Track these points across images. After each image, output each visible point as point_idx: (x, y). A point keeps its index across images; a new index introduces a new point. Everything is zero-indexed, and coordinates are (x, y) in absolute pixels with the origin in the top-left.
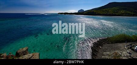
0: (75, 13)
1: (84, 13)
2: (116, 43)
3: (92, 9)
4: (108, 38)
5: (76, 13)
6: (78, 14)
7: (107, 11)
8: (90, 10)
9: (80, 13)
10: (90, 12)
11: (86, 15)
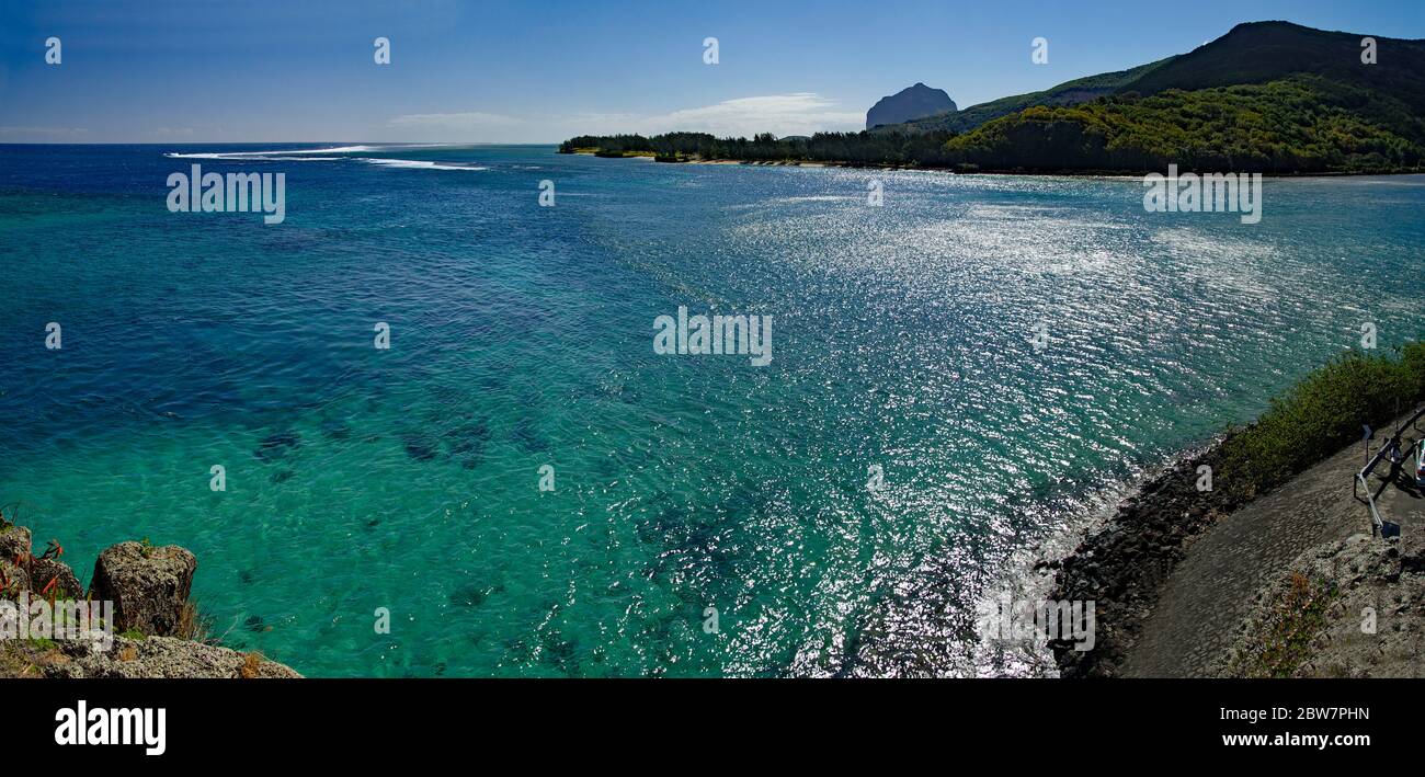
0: (819, 139)
1: (957, 142)
2: (1299, 467)
3: (1057, 92)
4: (1231, 436)
5: (833, 138)
6: (874, 163)
7: (1215, 114)
8: (1037, 98)
9: (896, 138)
10: (1035, 126)
11: (986, 168)
